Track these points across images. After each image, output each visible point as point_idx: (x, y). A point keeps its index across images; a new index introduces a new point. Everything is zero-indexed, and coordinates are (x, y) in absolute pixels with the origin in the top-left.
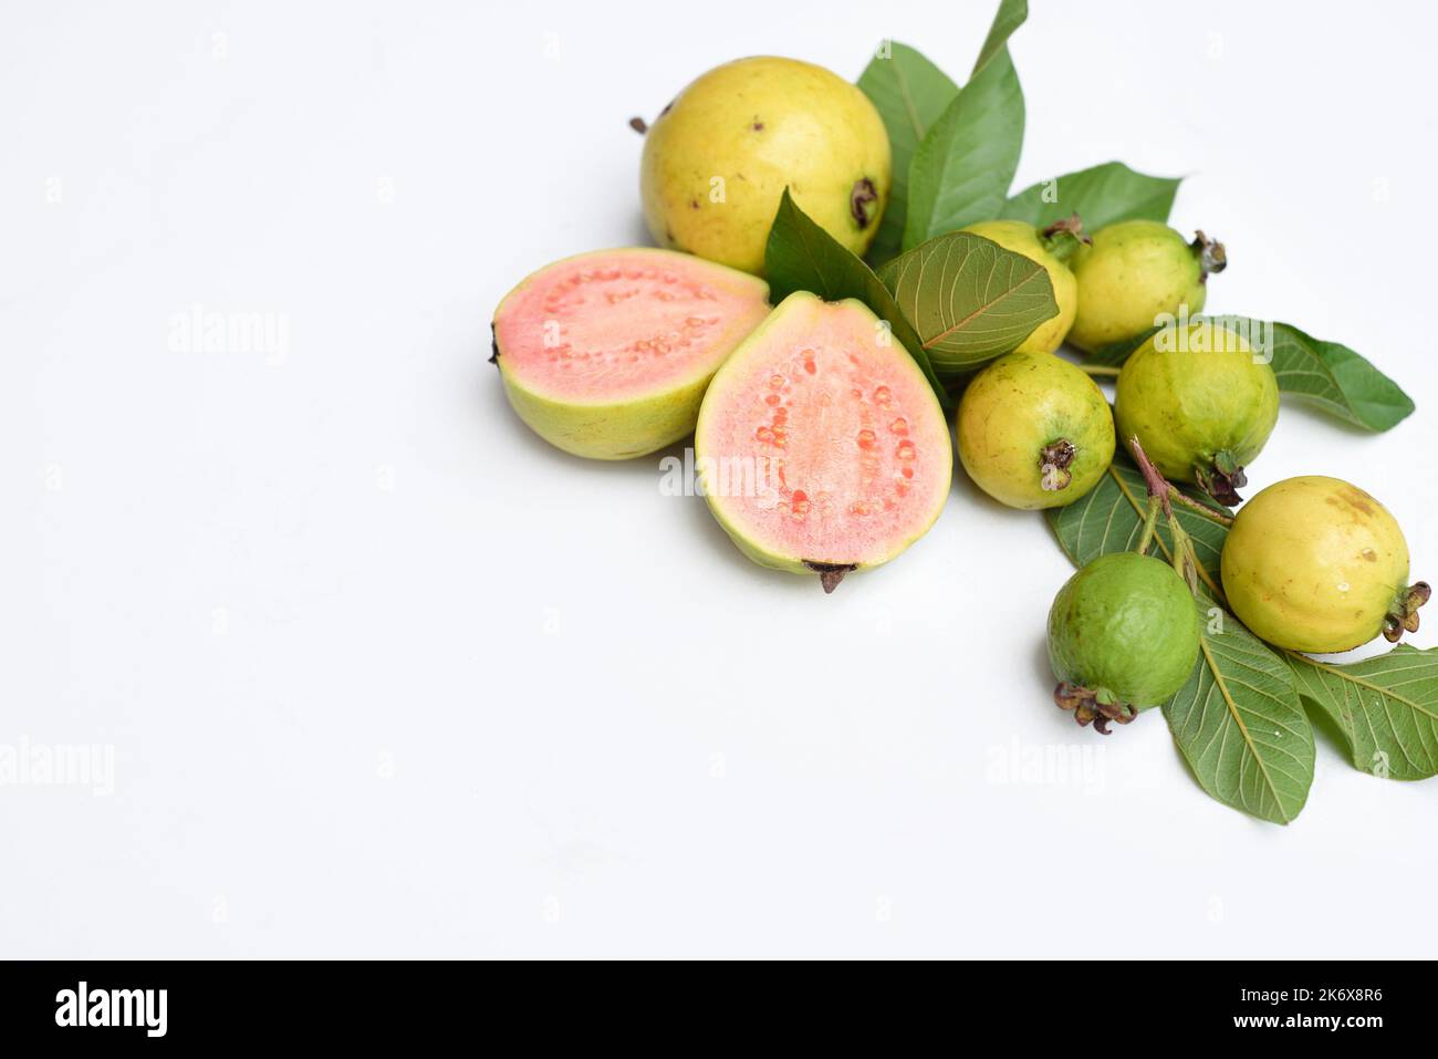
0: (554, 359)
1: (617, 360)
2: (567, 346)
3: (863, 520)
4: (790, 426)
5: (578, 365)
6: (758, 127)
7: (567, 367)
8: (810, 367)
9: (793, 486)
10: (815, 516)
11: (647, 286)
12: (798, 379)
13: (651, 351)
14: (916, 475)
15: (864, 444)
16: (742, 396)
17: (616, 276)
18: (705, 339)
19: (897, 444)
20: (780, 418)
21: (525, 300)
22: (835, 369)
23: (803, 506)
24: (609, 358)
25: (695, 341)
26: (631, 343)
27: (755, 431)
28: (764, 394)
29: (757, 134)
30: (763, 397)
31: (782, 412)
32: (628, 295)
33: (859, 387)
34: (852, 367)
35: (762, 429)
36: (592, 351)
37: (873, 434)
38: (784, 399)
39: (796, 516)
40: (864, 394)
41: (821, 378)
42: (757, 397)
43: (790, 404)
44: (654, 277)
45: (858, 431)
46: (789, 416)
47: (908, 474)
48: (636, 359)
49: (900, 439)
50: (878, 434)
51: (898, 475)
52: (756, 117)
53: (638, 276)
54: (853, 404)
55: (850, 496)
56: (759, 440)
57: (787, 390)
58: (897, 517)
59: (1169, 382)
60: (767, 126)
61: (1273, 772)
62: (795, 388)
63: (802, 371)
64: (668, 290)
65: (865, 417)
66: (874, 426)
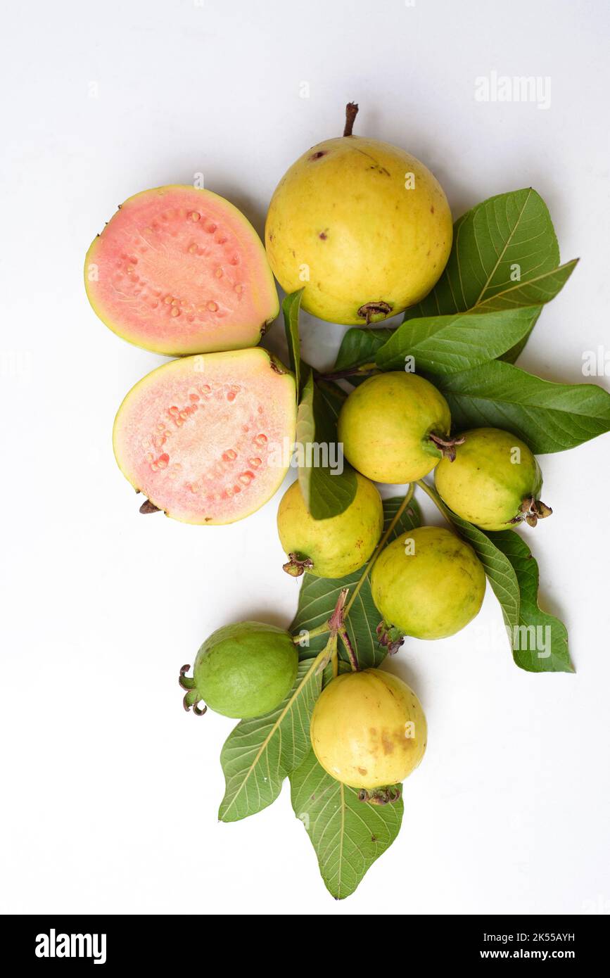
0: (119, 266)
1: (145, 298)
2: (135, 262)
3: (190, 494)
4: (191, 422)
5: (126, 282)
6: (323, 237)
7: (120, 278)
8: (232, 396)
9: (166, 449)
10: (164, 473)
11: (218, 253)
12: (219, 397)
13: (167, 308)
14: (241, 494)
15: (225, 457)
16: (179, 383)
17: (212, 230)
18: (204, 324)
19: (245, 470)
20: (188, 411)
21: (151, 204)
22: (245, 407)
23: (161, 464)
24: (145, 292)
25: (197, 322)
26: (165, 291)
27: (170, 407)
28: (193, 390)
29: (320, 241)
30: (189, 393)
31: (195, 407)
32: (201, 252)
33: (250, 426)
34: (256, 413)
35: (175, 408)
36: (142, 279)
37: (236, 455)
38: (201, 401)
39: (153, 466)
40: (250, 432)
41: (232, 406)
42: (187, 389)
43: (203, 406)
44: (228, 251)
45: (228, 448)
46: (196, 413)
47: (237, 490)
48: (155, 306)
49: (250, 469)
50: (238, 458)
51: (230, 486)
52: (327, 230)
53: (222, 242)
54: (239, 432)
55: (192, 478)
56: (169, 413)
57: (207, 399)
58: (210, 507)
60: (327, 241)
62: (213, 401)
63: (225, 394)
64: (226, 268)
65: (239, 444)
66: (239, 453)
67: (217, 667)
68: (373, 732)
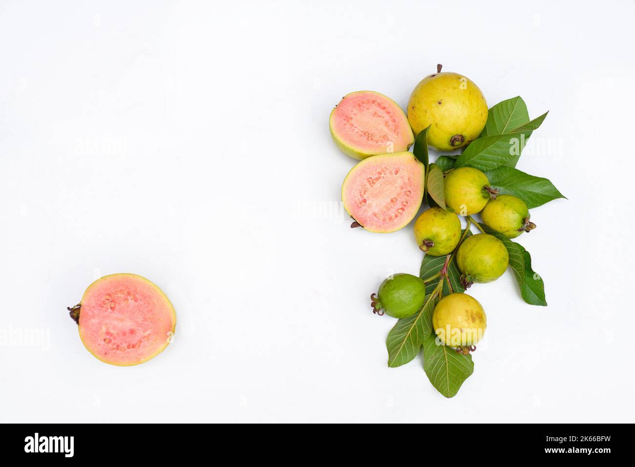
0: (345, 120)
1: (357, 133)
2: (352, 119)
3: (375, 218)
4: (378, 184)
5: (348, 126)
6: (440, 103)
7: (345, 124)
8: (397, 172)
9: (365, 197)
10: (364, 208)
11: (387, 117)
12: (391, 173)
13: (367, 137)
14: (398, 218)
15: (392, 201)
16: (373, 167)
17: (384, 108)
18: (382, 144)
19: (400, 207)
20: (377, 179)
21: (357, 97)
22: (402, 178)
23: (363, 204)
24: (356, 130)
25: (380, 143)
26: (365, 131)
27: (369, 177)
28: (379, 170)
29: (438, 105)
30: (378, 171)
31: (380, 178)
32: (380, 117)
33: (404, 186)
34: (407, 181)
35: (371, 178)
36: (355, 125)
37: (397, 200)
38: (382, 175)
39: (359, 204)
40: (404, 189)
41: (396, 177)
42: (377, 169)
43: (383, 177)
44: (391, 117)
45: (394, 197)
46: (380, 180)
47: (396, 216)
48: (361, 136)
49: (403, 207)
50: (398, 201)
51: (393, 215)
52: (442, 100)
53: (388, 113)
54: (399, 189)
55: (376, 211)
56: (368, 181)
57: (385, 174)
58: (383, 224)
59: (471, 250)
60: (442, 104)
61: (400, 355)
62: (388, 175)
63: (394, 172)
64: (390, 123)
65: (398, 195)
66: (398, 199)
67: (393, 287)
68: (467, 311)
